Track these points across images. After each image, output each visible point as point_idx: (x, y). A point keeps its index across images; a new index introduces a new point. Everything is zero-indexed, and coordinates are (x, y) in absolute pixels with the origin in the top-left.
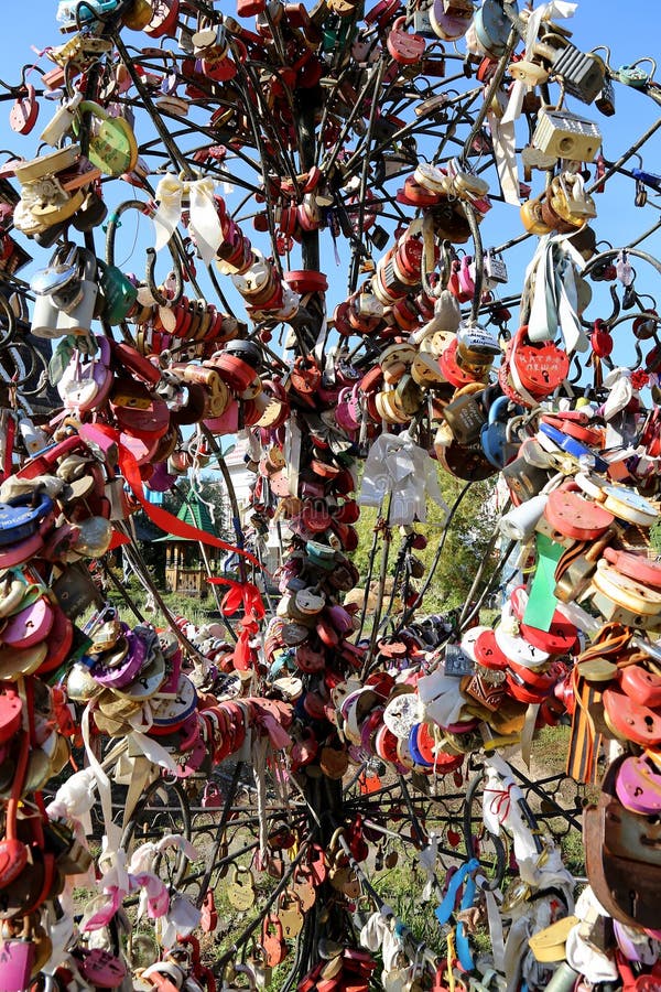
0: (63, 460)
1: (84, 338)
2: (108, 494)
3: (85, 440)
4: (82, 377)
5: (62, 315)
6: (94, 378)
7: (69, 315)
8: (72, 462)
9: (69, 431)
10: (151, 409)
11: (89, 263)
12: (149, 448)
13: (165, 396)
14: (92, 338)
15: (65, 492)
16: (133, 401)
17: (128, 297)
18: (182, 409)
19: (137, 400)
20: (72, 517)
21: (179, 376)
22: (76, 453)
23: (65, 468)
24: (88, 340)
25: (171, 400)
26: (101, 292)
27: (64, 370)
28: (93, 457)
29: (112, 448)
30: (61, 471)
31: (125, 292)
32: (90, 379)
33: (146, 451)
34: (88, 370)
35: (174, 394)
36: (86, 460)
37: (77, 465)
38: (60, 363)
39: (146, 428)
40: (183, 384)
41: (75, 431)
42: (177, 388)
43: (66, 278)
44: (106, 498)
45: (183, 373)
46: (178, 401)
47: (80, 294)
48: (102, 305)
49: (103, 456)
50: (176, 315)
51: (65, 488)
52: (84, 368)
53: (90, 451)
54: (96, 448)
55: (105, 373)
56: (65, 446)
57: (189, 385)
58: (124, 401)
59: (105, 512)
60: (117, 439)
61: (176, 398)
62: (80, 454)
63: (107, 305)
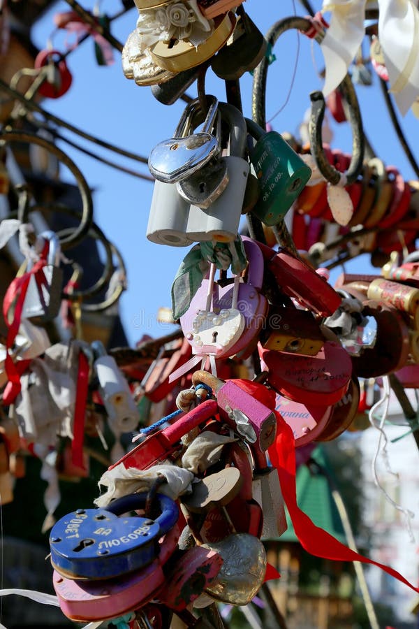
0: (190, 440)
1: (226, 246)
2: (257, 496)
3: (226, 408)
4: (218, 306)
5: (195, 212)
6: (239, 308)
7: (206, 211)
8: (206, 443)
9: (199, 392)
10: (321, 356)
11: (236, 128)
12: (317, 418)
13: (338, 331)
14: (237, 244)
15: (195, 492)
16: (295, 344)
17: (295, 181)
18: (366, 351)
19: (302, 341)
20: (203, 532)
21: (359, 297)
22: (211, 428)
23: (195, 452)
24: (233, 249)
25: (347, 337)
26: (253, 173)
27: (193, 293)
28: (237, 435)
29: (266, 423)
30: (189, 458)
31: (291, 173)
32: (233, 310)
33: (312, 423)
34: (229, 295)
35: (354, 327)
36: (226, 439)
37: (212, 448)
38: (187, 285)
39: (314, 386)
40: (368, 311)
41: (209, 393)
42: (358, 318)
43: (203, 155)
44: (255, 503)
45: (364, 293)
46: (359, 339)
47: (226, 178)
48: (255, 193)
49: (253, 434)
50: (352, 197)
51: (194, 485)
52: (223, 291)
53: (232, 425)
54: (242, 422)
55: (256, 301)
56: (195, 417)
57: (375, 312)
58: (280, 343)
59: (254, 524)
60: (271, 404)
61: (355, 334)
62: (216, 429)
63: (262, 195)
